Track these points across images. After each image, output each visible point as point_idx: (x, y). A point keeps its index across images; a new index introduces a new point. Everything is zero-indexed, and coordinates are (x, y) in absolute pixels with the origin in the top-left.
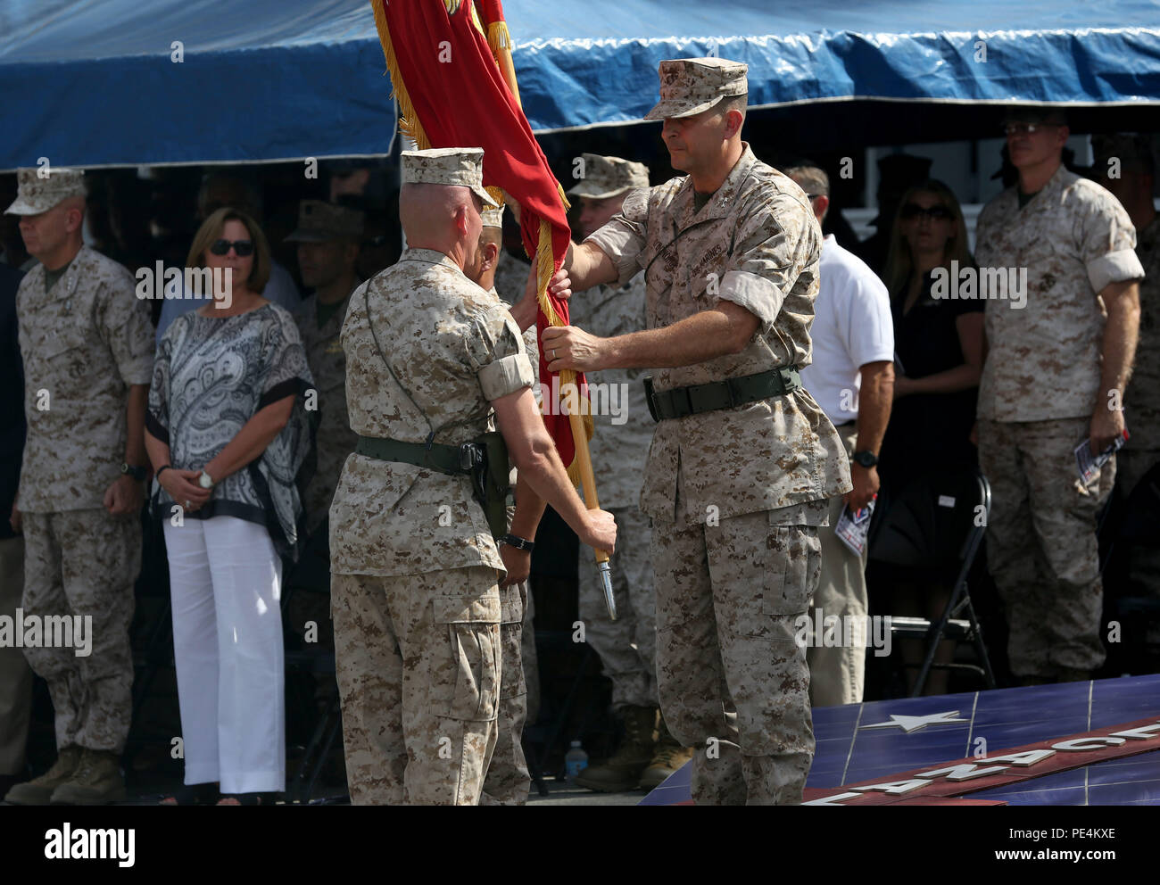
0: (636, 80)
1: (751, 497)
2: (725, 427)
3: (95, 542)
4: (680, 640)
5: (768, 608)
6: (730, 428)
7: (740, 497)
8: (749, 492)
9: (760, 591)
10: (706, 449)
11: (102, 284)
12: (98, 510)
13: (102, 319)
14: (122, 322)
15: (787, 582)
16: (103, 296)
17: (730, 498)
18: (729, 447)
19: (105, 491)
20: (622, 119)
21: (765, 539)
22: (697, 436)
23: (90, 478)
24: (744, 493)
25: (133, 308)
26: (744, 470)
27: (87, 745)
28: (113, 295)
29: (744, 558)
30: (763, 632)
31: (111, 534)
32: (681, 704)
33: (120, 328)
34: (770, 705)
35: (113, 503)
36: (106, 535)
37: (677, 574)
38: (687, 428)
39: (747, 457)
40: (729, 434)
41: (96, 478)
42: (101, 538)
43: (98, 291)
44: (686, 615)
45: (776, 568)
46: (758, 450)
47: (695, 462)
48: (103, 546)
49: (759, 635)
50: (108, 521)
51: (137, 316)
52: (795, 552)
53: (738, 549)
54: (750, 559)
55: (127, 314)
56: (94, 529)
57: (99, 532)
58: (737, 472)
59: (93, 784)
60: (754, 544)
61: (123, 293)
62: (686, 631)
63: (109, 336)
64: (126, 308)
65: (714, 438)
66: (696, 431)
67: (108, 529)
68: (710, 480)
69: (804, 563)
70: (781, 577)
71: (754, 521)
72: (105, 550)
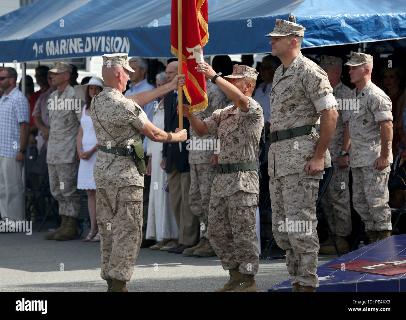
0: (376, 27)
1: (294, 168)
2: (287, 145)
3: (208, 174)
4: (278, 215)
5: (298, 205)
6: (288, 145)
7: (291, 168)
8: (293, 167)
9: (296, 199)
10: (282, 152)
11: (211, 92)
12: (209, 164)
13: (211, 103)
14: (217, 105)
15: (305, 197)
16: (211, 96)
17: (288, 169)
18: (288, 152)
19: (211, 158)
20: (371, 40)
21: (298, 183)
22: (279, 148)
23: (206, 154)
24: (292, 167)
25: (220, 100)
26: (292, 160)
27: (206, 237)
28: (214, 96)
29: (291, 188)
30: (297, 213)
31: (213, 172)
32: (281, 237)
33: (216, 107)
34: (300, 237)
35: (213, 162)
36: (211, 172)
37: (276, 194)
38: (276, 145)
39: (294, 155)
40: (288, 147)
41: (208, 154)
42: (210, 173)
43: (210, 94)
44: (280, 207)
45: (301, 192)
46: (297, 153)
47: (279, 156)
48: (210, 175)
49: (296, 214)
50: (212, 167)
51: (221, 103)
52: (308, 187)
53: (289, 185)
54: (292, 189)
55: (218, 102)
56: (207, 170)
57: (209, 170)
58: (290, 160)
59: (208, 249)
60: (294, 184)
61: (217, 95)
62: (280, 212)
63: (213, 109)
64: (218, 100)
65: (283, 148)
66: (279, 146)
67: (212, 170)
68: (282, 162)
69: (311, 191)
70: (303, 195)
71: (294, 176)
72: (211, 176)
